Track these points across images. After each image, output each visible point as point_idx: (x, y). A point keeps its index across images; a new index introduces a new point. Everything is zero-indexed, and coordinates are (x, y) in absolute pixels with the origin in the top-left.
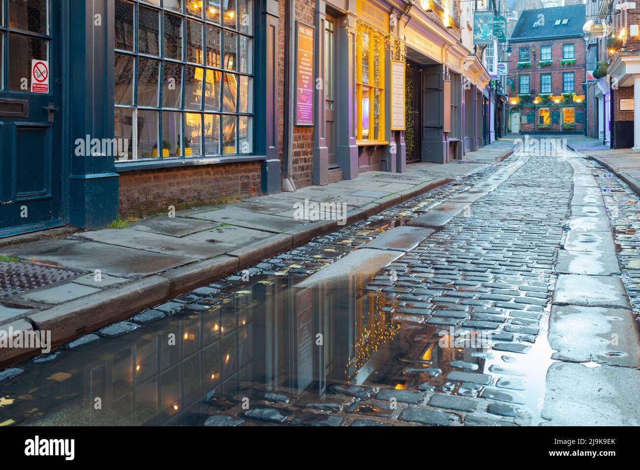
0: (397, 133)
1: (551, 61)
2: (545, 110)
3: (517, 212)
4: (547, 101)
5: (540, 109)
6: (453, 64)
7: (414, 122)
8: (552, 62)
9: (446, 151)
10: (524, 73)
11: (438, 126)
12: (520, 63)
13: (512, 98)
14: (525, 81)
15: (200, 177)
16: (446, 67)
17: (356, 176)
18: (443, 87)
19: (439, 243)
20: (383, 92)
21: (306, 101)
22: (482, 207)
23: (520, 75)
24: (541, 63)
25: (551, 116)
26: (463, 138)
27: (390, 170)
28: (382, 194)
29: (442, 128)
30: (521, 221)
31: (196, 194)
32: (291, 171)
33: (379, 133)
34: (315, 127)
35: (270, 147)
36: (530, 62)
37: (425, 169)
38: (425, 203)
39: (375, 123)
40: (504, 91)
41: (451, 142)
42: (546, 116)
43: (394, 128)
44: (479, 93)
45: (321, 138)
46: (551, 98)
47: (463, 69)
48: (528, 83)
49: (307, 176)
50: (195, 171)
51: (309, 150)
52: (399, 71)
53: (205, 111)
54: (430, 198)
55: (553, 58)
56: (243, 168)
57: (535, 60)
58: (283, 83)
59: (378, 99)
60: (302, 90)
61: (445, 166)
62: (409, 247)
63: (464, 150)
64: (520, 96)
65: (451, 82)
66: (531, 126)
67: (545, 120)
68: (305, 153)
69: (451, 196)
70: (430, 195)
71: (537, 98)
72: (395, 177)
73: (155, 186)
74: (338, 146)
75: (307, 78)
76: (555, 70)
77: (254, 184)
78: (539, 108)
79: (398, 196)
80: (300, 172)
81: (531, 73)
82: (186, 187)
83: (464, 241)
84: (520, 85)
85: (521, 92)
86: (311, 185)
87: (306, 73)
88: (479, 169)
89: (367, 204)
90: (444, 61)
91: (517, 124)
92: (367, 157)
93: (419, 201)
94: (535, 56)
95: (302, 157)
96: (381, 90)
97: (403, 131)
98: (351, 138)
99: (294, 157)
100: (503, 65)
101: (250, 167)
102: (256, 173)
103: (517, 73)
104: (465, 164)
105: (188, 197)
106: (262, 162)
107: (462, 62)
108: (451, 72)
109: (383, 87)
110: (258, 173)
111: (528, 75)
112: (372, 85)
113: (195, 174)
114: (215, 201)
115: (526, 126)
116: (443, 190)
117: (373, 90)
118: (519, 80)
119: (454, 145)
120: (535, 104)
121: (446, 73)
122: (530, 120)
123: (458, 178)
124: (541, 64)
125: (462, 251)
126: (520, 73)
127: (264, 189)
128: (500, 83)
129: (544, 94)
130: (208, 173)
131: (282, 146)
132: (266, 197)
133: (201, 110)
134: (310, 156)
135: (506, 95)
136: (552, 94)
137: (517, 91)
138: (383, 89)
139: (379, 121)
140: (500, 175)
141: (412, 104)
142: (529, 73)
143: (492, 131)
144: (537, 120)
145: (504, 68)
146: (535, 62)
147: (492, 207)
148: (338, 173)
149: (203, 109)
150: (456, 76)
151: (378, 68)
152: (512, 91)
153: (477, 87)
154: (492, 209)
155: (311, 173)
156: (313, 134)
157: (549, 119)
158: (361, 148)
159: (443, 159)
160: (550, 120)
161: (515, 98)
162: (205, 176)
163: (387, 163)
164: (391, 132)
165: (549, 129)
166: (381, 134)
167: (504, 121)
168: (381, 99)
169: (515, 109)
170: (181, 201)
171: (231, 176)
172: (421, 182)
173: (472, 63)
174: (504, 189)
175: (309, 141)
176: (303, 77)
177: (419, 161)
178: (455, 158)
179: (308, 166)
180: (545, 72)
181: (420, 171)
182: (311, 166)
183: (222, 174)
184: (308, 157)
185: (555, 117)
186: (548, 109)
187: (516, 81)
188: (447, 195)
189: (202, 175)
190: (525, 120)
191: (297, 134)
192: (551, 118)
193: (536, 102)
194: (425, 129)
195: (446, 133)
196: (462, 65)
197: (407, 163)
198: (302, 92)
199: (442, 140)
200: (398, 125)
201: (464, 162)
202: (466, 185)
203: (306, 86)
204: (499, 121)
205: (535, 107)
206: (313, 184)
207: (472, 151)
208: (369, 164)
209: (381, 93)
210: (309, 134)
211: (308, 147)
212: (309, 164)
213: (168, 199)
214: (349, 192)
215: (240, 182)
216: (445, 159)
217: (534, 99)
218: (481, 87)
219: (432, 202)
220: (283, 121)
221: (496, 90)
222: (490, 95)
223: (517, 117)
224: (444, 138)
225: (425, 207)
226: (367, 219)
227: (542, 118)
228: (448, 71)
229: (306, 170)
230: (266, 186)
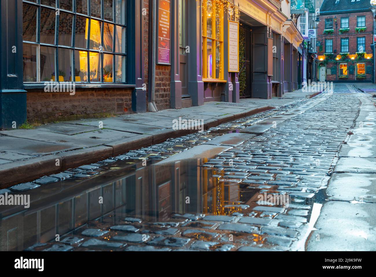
0: (233, 74)
1: (348, 29)
2: (344, 65)
3: (317, 124)
4: (345, 58)
5: (341, 64)
6: (275, 27)
7: (246, 68)
8: (349, 30)
9: (270, 90)
10: (328, 37)
11: (263, 71)
12: (326, 30)
13: (320, 56)
14: (329, 43)
15: (86, 97)
16: (269, 28)
17: (202, 104)
18: (267, 43)
19: (258, 142)
20: (223, 44)
21: (165, 47)
22: (292, 122)
23: (326, 39)
24: (342, 30)
25: (348, 69)
26: (282, 81)
27: (228, 101)
28: (220, 114)
29: (266, 73)
30: (318, 129)
31: (83, 109)
32: (154, 98)
33: (220, 74)
34: (171, 66)
35: (138, 79)
36: (333, 29)
37: (254, 102)
38: (252, 121)
39: (216, 67)
40: (314, 50)
41: (273, 84)
42: (345, 69)
43: (230, 70)
44: (295, 50)
45: (176, 75)
46: (348, 56)
47: (283, 31)
48: (331, 45)
49: (166, 102)
50: (82, 93)
51: (167, 83)
52: (234, 29)
53: (90, 50)
54: (255, 118)
55: (349, 27)
56: (118, 93)
57: (337, 28)
58: (148, 32)
59: (219, 49)
60: (162, 38)
61: (269, 100)
62: (236, 144)
63: (283, 91)
64: (326, 55)
65: (274, 40)
66: (334, 76)
67: (344, 72)
68: (164, 85)
69: (270, 117)
70: (256, 116)
71: (338, 56)
72: (231, 105)
73: (54, 102)
74: (189, 81)
75: (166, 30)
76: (351, 35)
77: (127, 105)
78: (340, 63)
79: (231, 115)
80: (161, 99)
81: (334, 37)
82: (76, 104)
83: (276, 141)
84: (326, 46)
85: (327, 51)
86: (169, 109)
87: (165, 26)
88: (294, 102)
89: (209, 119)
90: (268, 24)
91: (324, 75)
92: (211, 91)
93: (247, 120)
94: (336, 25)
95: (162, 87)
96: (221, 42)
97: (237, 73)
98: (199, 76)
99: (157, 88)
100: (313, 31)
101: (124, 92)
102: (127, 97)
103: (324, 38)
104: (284, 99)
105: (78, 111)
106: (133, 89)
107: (281, 25)
108: (274, 32)
109: (222, 40)
110: (129, 97)
111: (331, 39)
112: (214, 38)
113: (83, 95)
114: (98, 115)
115: (330, 76)
116: (266, 113)
117: (215, 42)
118: (325, 43)
119: (276, 86)
120: (337, 61)
121: (269, 32)
122: (333, 72)
123: (277, 107)
124: (341, 31)
125: (274, 145)
126: (326, 38)
127: (134, 109)
128: (311, 44)
129: (343, 53)
130: (92, 95)
131: (147, 79)
132: (135, 114)
133: (87, 49)
134: (168, 87)
135: (316, 53)
136: (349, 53)
137: (324, 51)
138: (222, 42)
139: (220, 65)
140: (308, 105)
141: (244, 55)
142: (332, 37)
143: (304, 79)
144: (338, 72)
145: (313, 33)
146: (336, 30)
147: (299, 122)
148: (189, 101)
149: (88, 48)
150: (276, 35)
151: (219, 27)
152: (320, 51)
153: (293, 45)
154: (299, 123)
155: (169, 100)
156: (170, 71)
157: (347, 72)
158: (206, 83)
159: (267, 95)
160: (348, 72)
161: (322, 56)
162: (90, 97)
163: (226, 96)
164: (228, 74)
165: (347, 79)
166: (221, 74)
167: (314, 73)
168: (221, 49)
169: (322, 64)
170: (73, 114)
171: (109, 98)
172: (249, 108)
173: (289, 26)
174: (310, 112)
175: (167, 76)
176: (163, 29)
177: (250, 97)
178: (276, 96)
179: (167, 94)
180: (344, 37)
181: (250, 102)
182: (169, 94)
183: (103, 96)
184: (167, 88)
185: (351, 70)
186: (346, 64)
187: (323, 43)
188: (268, 116)
189: (88, 96)
190: (329, 71)
191: (158, 71)
192: (348, 71)
193: (337, 59)
194: (254, 74)
195: (269, 76)
196: (282, 27)
197: (240, 98)
198: (162, 40)
199: (267, 82)
200: (233, 68)
201: (283, 98)
202: (283, 111)
203: (164, 36)
204: (310, 72)
205: (337, 63)
206: (170, 108)
207: (289, 92)
208: (212, 96)
209: (221, 45)
210: (167, 71)
211: (167, 81)
212: (168, 93)
213: (63, 111)
214: (196, 113)
215: (116, 103)
216: (269, 95)
217: (336, 57)
218: (296, 45)
219: (257, 120)
220: (148, 60)
221: (308, 49)
222: (303, 53)
223: (324, 70)
224: (268, 80)
225: (251, 122)
226: (209, 129)
227: (342, 70)
228: (271, 31)
229: (165, 97)
230: (135, 107)
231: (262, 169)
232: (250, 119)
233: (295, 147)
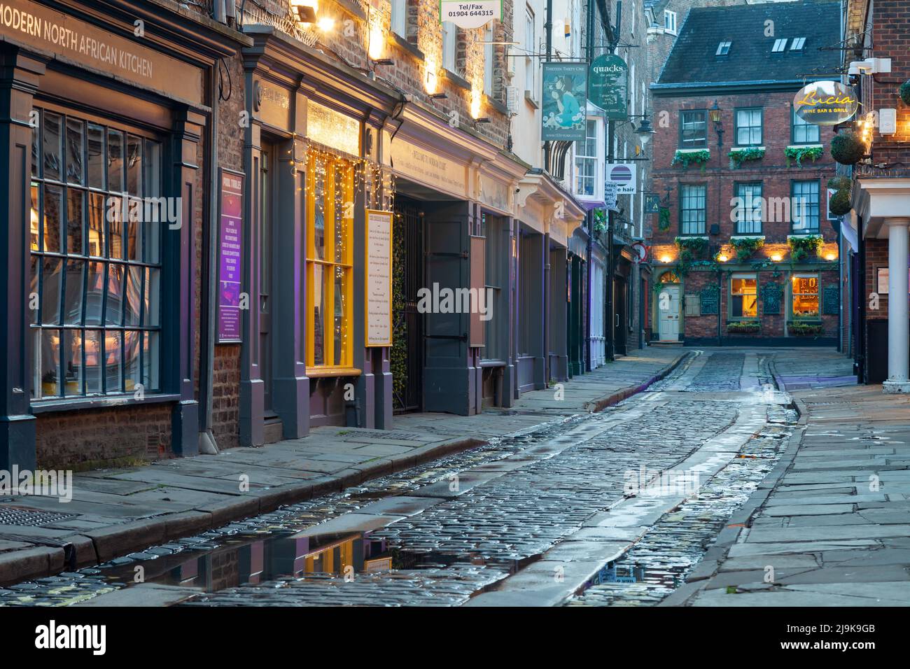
0: (377, 352)
1: (761, 149)
2: (747, 281)
3: (572, 480)
4: (750, 255)
5: (735, 276)
6: (491, 198)
7: (408, 326)
8: (763, 153)
9: (475, 390)
10: (692, 179)
11: (457, 334)
12: (683, 151)
13: (662, 247)
14: (694, 200)
15: (104, 425)
16: (475, 206)
17: (306, 434)
18: (468, 251)
19: (450, 509)
20: (351, 273)
21: (231, 302)
22: (521, 476)
23: (681, 184)
24: (736, 154)
25: (761, 296)
26: (514, 358)
27: (363, 425)
28: (360, 459)
29: (465, 338)
30: (571, 489)
31: (99, 450)
32: (211, 423)
33: (343, 351)
34: (242, 346)
35: (185, 380)
36: (708, 150)
37: (430, 424)
38: (433, 473)
39: (336, 333)
40: (638, 230)
41: (486, 370)
42: (749, 296)
43: (370, 343)
44: (557, 249)
45: (254, 365)
46: (760, 248)
47: (516, 207)
48: (702, 205)
49: (231, 431)
50: (99, 416)
51: (234, 385)
52: (380, 229)
53: (107, 326)
54: (438, 467)
55: (765, 141)
56: (150, 414)
57: (720, 144)
58: (200, 273)
59: (340, 286)
60: (225, 282)
61: (472, 419)
62: (411, 513)
63: (516, 387)
64: (681, 242)
65: (488, 241)
66: (711, 322)
67: (747, 305)
68: (229, 391)
69: (475, 466)
70: (440, 464)
71: (724, 248)
72: (376, 436)
73: (61, 435)
74: (274, 378)
75: (234, 261)
76: (771, 173)
77: (164, 440)
78: (731, 273)
79: (386, 461)
80: (222, 423)
81: (709, 179)
82: (90, 438)
83: (483, 508)
84: (681, 211)
85: (686, 230)
86: (237, 446)
87: (232, 253)
88: (544, 424)
89: (341, 470)
90: (471, 195)
91: (674, 315)
92: (321, 399)
93: (422, 472)
94: (720, 133)
95: (224, 397)
96: (346, 269)
97: (387, 348)
98: (298, 363)
99: (215, 398)
100: (627, 169)
101: (159, 412)
103: (675, 179)
104: (517, 417)
105: (92, 453)
106: (175, 405)
107: (511, 188)
108: (487, 213)
109: (350, 263)
110: (166, 422)
111: (699, 184)
112: (331, 261)
113: (99, 420)
114: (120, 462)
115: (698, 322)
116: (464, 457)
117: (333, 269)
118: (680, 198)
119: (494, 377)
120: (722, 264)
121: (475, 219)
122: (707, 306)
123: (494, 441)
124: (737, 156)
125: (480, 514)
126: (682, 180)
127: (176, 448)
128: (622, 211)
129: (744, 238)
130: (112, 419)
131: (198, 379)
132: (181, 460)
133: (101, 325)
134: (235, 396)
135: (640, 242)
136: (763, 238)
137: (675, 225)
138: (349, 268)
139: (342, 328)
140: (576, 436)
141: (403, 288)
142: (705, 179)
143: (595, 340)
144: (725, 307)
145: (628, 177)
146: (720, 151)
147: (537, 476)
148: (276, 427)
149: (103, 323)
150: (497, 221)
151: (340, 226)
152: (661, 228)
153: (552, 236)
154: (536, 478)
155: (237, 426)
156: (240, 358)
157: (756, 305)
158: (313, 380)
159: (468, 405)
160: (759, 307)
161: (669, 247)
162: (109, 424)
163: (358, 412)
164: (365, 351)
165: (756, 331)
166: (345, 353)
167: (637, 311)
168: (346, 285)
169: (669, 275)
170: (85, 459)
171: (137, 425)
172: (424, 443)
173: (534, 190)
174: (571, 455)
175: (234, 370)
176: (228, 260)
177: (418, 410)
178: (495, 405)
179: (232, 412)
180: (746, 178)
181: (420, 427)
182: (237, 412)
183: (127, 423)
184: (233, 398)
185: (771, 300)
186: (753, 277)
187: (673, 199)
188: (469, 464)
189: (106, 422)
190: (694, 303)
191: (221, 358)
192: (761, 303)
193: (723, 258)
194: (429, 341)
195: (474, 348)
196: (512, 196)
197: (395, 414)
198: (226, 286)
199: (466, 365)
200: (378, 336)
201: (515, 412)
202: (506, 450)
203: (231, 276)
204: (620, 309)
205: (721, 272)
206: (240, 444)
207: (537, 388)
208: (325, 414)
209: (346, 274)
210: (234, 358)
211: (233, 381)
212: (234, 409)
213: (73, 454)
214: (306, 456)
215: (147, 435)
216: (472, 405)
217: (717, 249)
218: (563, 236)
219: (444, 472)
220: (199, 337)
221: (610, 232)
222: (589, 250)
223: (674, 296)
224: (470, 359)
225: (431, 477)
226: (344, 491)
227: (738, 300)
228: (479, 215)
229: (230, 419)
230: (180, 442)
231: (460, 539)
232: (428, 469)
233: (514, 516)
